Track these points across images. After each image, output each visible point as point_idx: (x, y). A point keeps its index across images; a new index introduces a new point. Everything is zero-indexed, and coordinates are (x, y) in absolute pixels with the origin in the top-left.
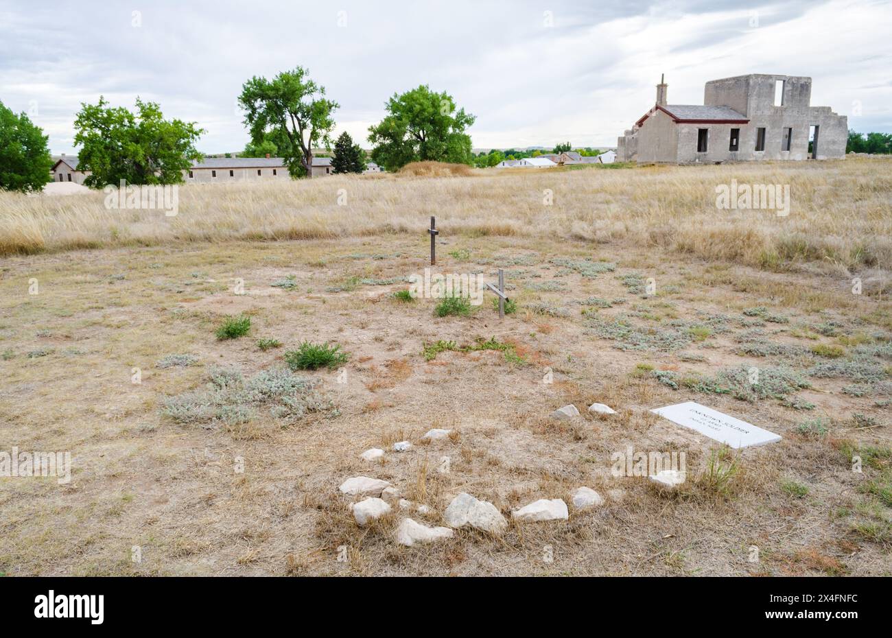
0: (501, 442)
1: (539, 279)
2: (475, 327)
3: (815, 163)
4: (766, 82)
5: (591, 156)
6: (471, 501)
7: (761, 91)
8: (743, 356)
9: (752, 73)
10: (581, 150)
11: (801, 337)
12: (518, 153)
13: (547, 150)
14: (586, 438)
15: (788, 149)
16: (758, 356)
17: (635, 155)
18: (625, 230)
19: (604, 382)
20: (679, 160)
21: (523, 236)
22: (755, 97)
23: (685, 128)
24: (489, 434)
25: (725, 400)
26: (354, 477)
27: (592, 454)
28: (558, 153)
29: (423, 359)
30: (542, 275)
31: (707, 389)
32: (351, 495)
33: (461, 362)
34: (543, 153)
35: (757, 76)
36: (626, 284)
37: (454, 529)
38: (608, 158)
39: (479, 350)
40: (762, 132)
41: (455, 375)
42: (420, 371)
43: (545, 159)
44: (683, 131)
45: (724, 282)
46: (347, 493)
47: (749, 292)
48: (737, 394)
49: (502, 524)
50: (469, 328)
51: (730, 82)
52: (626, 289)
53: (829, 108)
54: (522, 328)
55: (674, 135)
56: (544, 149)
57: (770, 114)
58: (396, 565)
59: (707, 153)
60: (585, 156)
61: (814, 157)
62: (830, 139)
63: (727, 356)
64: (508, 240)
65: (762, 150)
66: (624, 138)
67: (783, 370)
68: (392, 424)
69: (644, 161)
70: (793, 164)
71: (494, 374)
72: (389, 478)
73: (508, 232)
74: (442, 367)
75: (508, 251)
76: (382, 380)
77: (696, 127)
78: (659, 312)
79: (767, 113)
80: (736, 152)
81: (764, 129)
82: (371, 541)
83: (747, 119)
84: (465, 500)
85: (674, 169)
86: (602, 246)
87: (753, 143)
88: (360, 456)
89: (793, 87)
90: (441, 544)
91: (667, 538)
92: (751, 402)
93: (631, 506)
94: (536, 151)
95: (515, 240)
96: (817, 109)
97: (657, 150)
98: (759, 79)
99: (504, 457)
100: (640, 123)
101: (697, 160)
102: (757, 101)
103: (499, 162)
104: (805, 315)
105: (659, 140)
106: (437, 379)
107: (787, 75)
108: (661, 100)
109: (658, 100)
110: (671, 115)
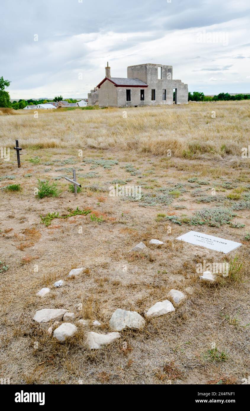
0: (114, 270)
1: (83, 171)
2: (64, 202)
3: (176, 105)
4: (154, 67)
5: (73, 103)
6: (125, 313)
7: (152, 72)
8: (200, 203)
9: (148, 63)
10: (68, 100)
11: (218, 191)
12: (35, 101)
13: (50, 100)
14: (156, 260)
15: (165, 100)
16: (206, 203)
17: (97, 103)
18: (115, 142)
19: (146, 226)
20: (119, 105)
21: (62, 147)
22: (150, 75)
23: (120, 89)
24: (105, 266)
25: (205, 227)
26: (39, 310)
27: (163, 269)
28: (56, 101)
29: (44, 226)
30: (84, 169)
31: (195, 223)
32: (45, 323)
33: (66, 225)
34: (48, 101)
35: (150, 64)
36: (128, 171)
37: (119, 332)
38: (82, 104)
39: (73, 216)
40: (153, 91)
41: (66, 233)
42: (45, 234)
43: (50, 105)
44: (119, 91)
45: (171, 167)
46: (41, 322)
47: (184, 171)
48: (210, 224)
49: (143, 322)
50: (61, 203)
51: (138, 67)
52: (129, 173)
53: (180, 81)
54: (90, 200)
55: (115, 93)
56: (48, 99)
57: (156, 83)
58: (94, 364)
59: (131, 101)
60: (70, 103)
61: (176, 103)
62: (182, 94)
63: (192, 204)
64: (55, 150)
65: (154, 100)
66: (91, 94)
67: (222, 209)
68: (44, 269)
69: (102, 106)
70: (168, 106)
71: (87, 229)
72: (62, 306)
73: (53, 146)
74: (57, 230)
75: (58, 156)
76: (25, 242)
77: (125, 89)
78: (152, 185)
79: (156, 82)
80: (143, 101)
81: (155, 90)
82: (72, 351)
83: (147, 85)
84: (120, 313)
85: (116, 109)
86: (105, 151)
87: (150, 97)
88: (37, 294)
89: (165, 70)
90: (115, 344)
91: (223, 310)
92: (218, 227)
93: (200, 296)
94: (44, 100)
95: (58, 150)
96: (176, 81)
97: (108, 100)
98: (151, 66)
99: (120, 279)
100: (99, 86)
101: (127, 105)
102: (151, 77)
103: (25, 106)
104: (214, 180)
105: (108, 95)
106: (58, 237)
107: (163, 65)
108: (108, 75)
109: (106, 75)
110: (113, 83)
